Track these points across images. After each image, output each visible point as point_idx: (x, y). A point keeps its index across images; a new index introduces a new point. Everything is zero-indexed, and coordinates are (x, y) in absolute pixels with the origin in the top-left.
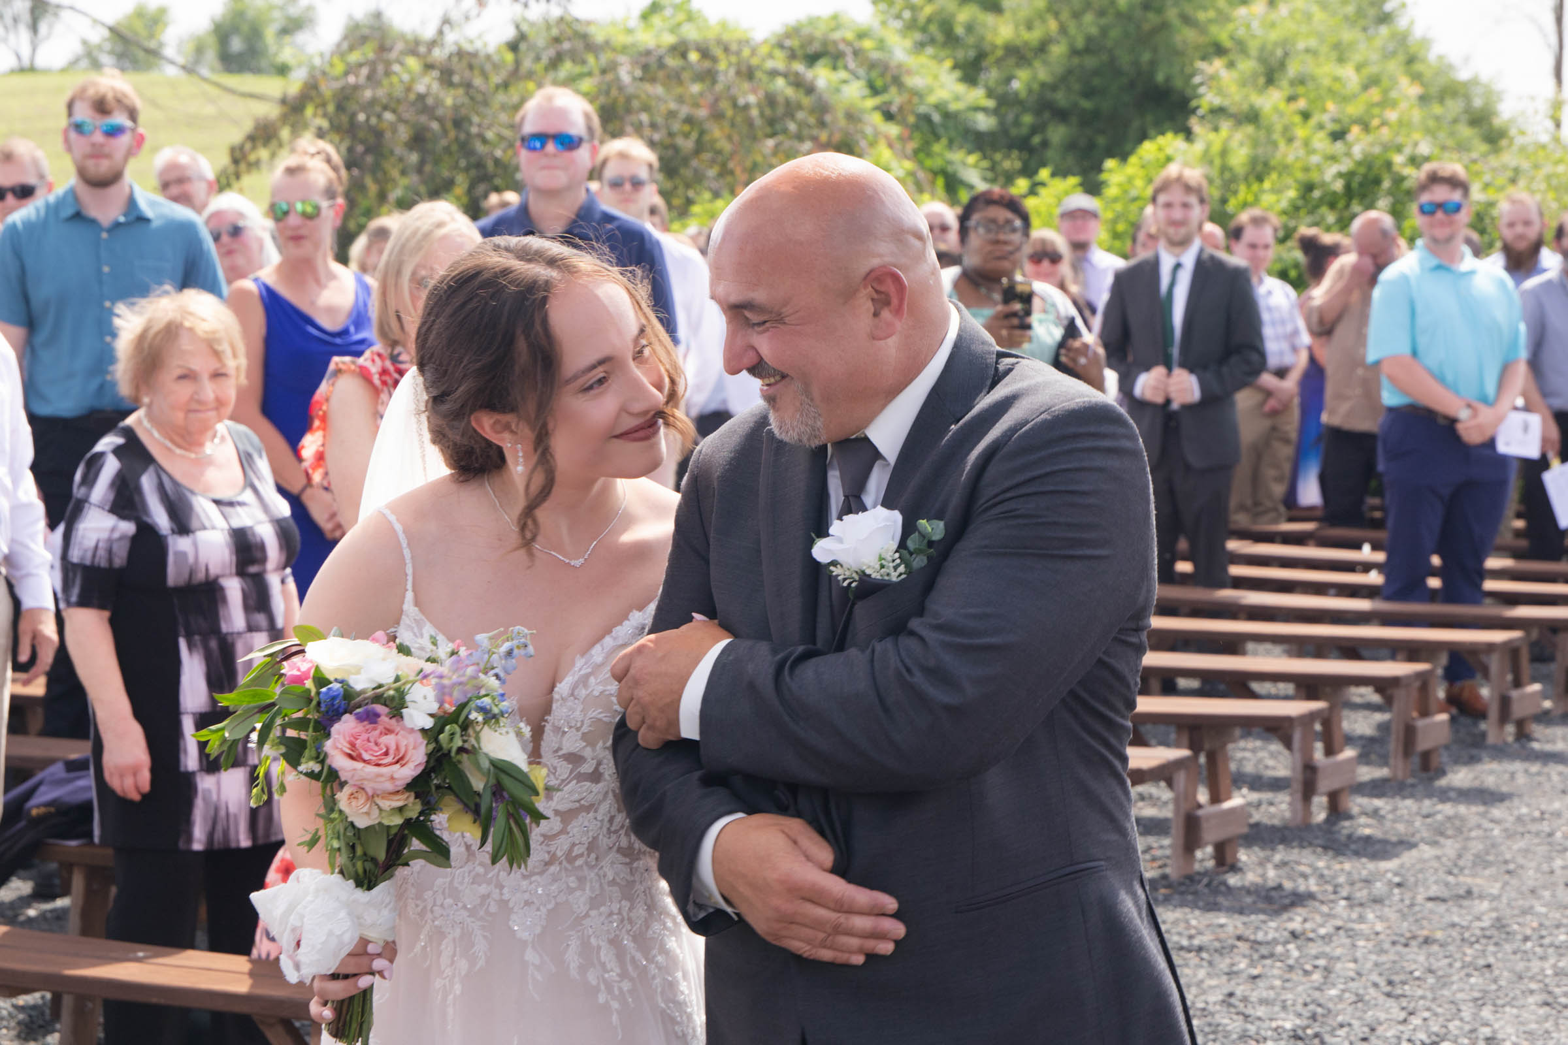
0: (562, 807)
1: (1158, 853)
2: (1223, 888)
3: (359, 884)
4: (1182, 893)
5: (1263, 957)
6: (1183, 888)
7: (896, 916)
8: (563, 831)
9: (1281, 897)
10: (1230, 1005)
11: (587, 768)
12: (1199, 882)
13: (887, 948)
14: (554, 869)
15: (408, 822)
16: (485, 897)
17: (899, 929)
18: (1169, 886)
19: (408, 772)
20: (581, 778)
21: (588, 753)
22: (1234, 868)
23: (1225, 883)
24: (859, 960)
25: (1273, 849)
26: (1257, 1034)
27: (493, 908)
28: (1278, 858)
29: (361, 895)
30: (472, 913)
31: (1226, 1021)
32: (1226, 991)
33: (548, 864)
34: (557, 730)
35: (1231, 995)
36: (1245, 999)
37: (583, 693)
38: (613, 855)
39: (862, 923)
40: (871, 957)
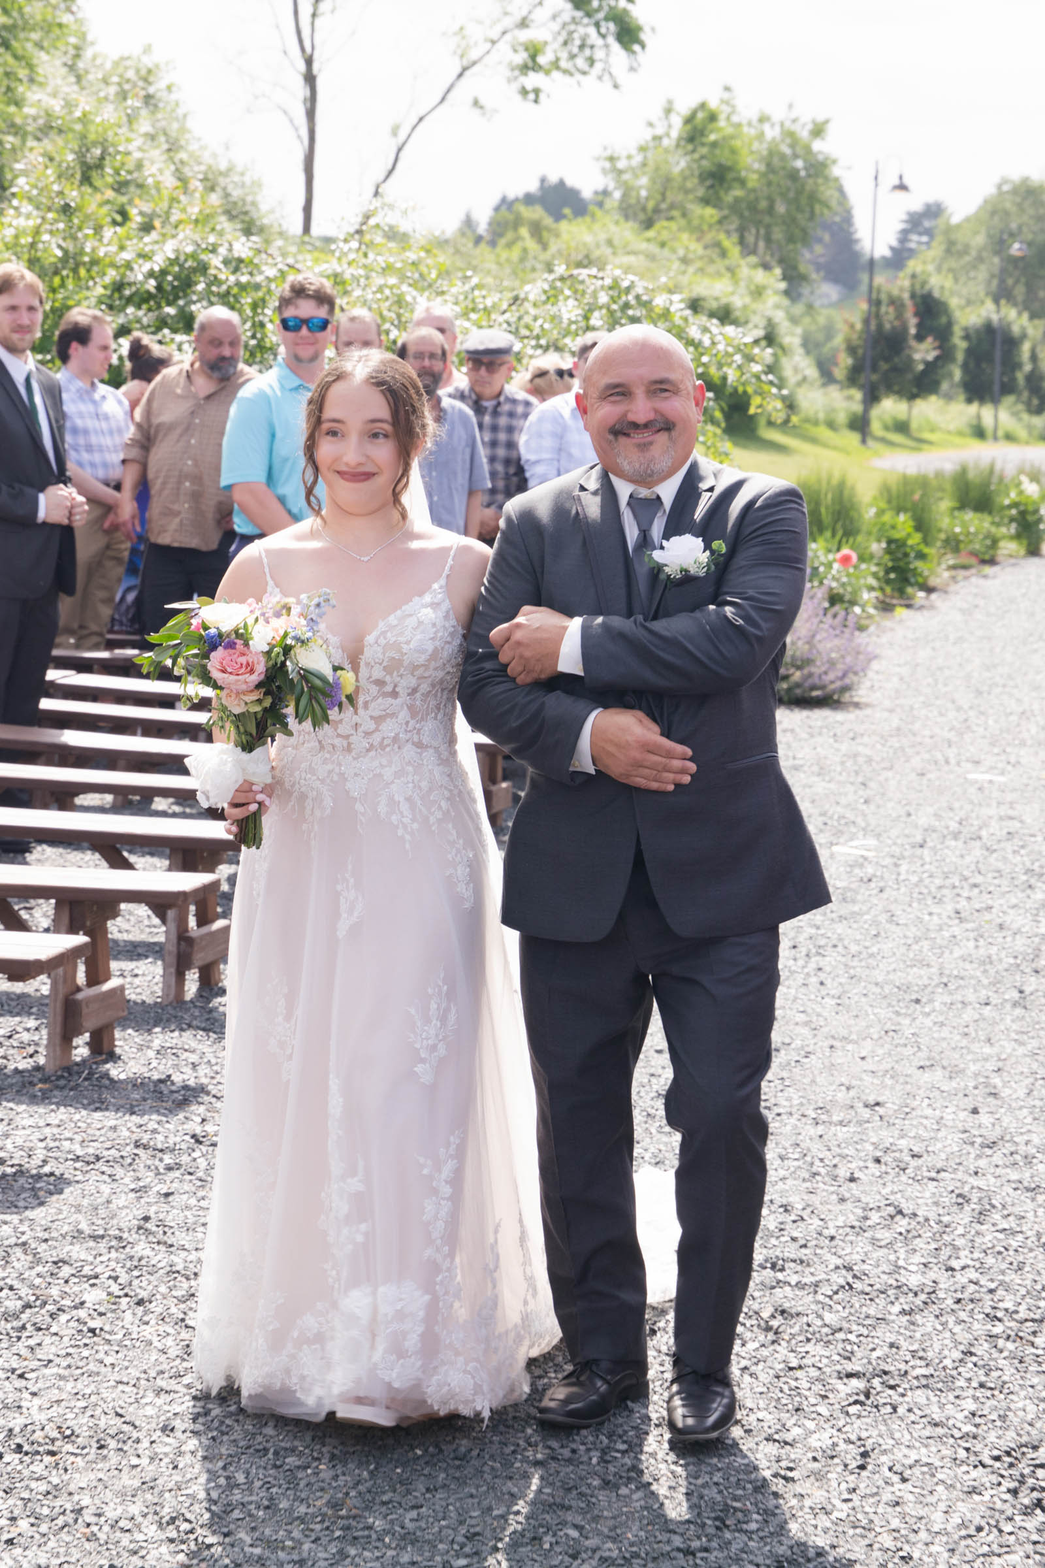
0: (376, 713)
1: (26, 1037)
2: (106, 1082)
3: (244, 749)
4: (62, 1088)
5: (169, 1168)
6: (62, 1082)
7: (691, 759)
8: (377, 730)
9: (172, 1092)
10: (148, 1232)
11: (389, 688)
12: (79, 1074)
13: (687, 779)
14: (372, 753)
15: (265, 710)
16: (330, 772)
17: (692, 767)
18: (44, 1080)
19: (255, 678)
20: (385, 695)
21: (388, 679)
22: (112, 1057)
23: (106, 1075)
24: (671, 787)
25: (149, 1031)
26: (185, 1268)
27: (336, 778)
28: (156, 1044)
29: (245, 756)
30: (323, 781)
31: (148, 1252)
32: (140, 1214)
33: (368, 750)
34: (367, 664)
35: (146, 1219)
36: (161, 1224)
37: (382, 641)
38: (409, 745)
39: (677, 764)
40: (678, 786)
